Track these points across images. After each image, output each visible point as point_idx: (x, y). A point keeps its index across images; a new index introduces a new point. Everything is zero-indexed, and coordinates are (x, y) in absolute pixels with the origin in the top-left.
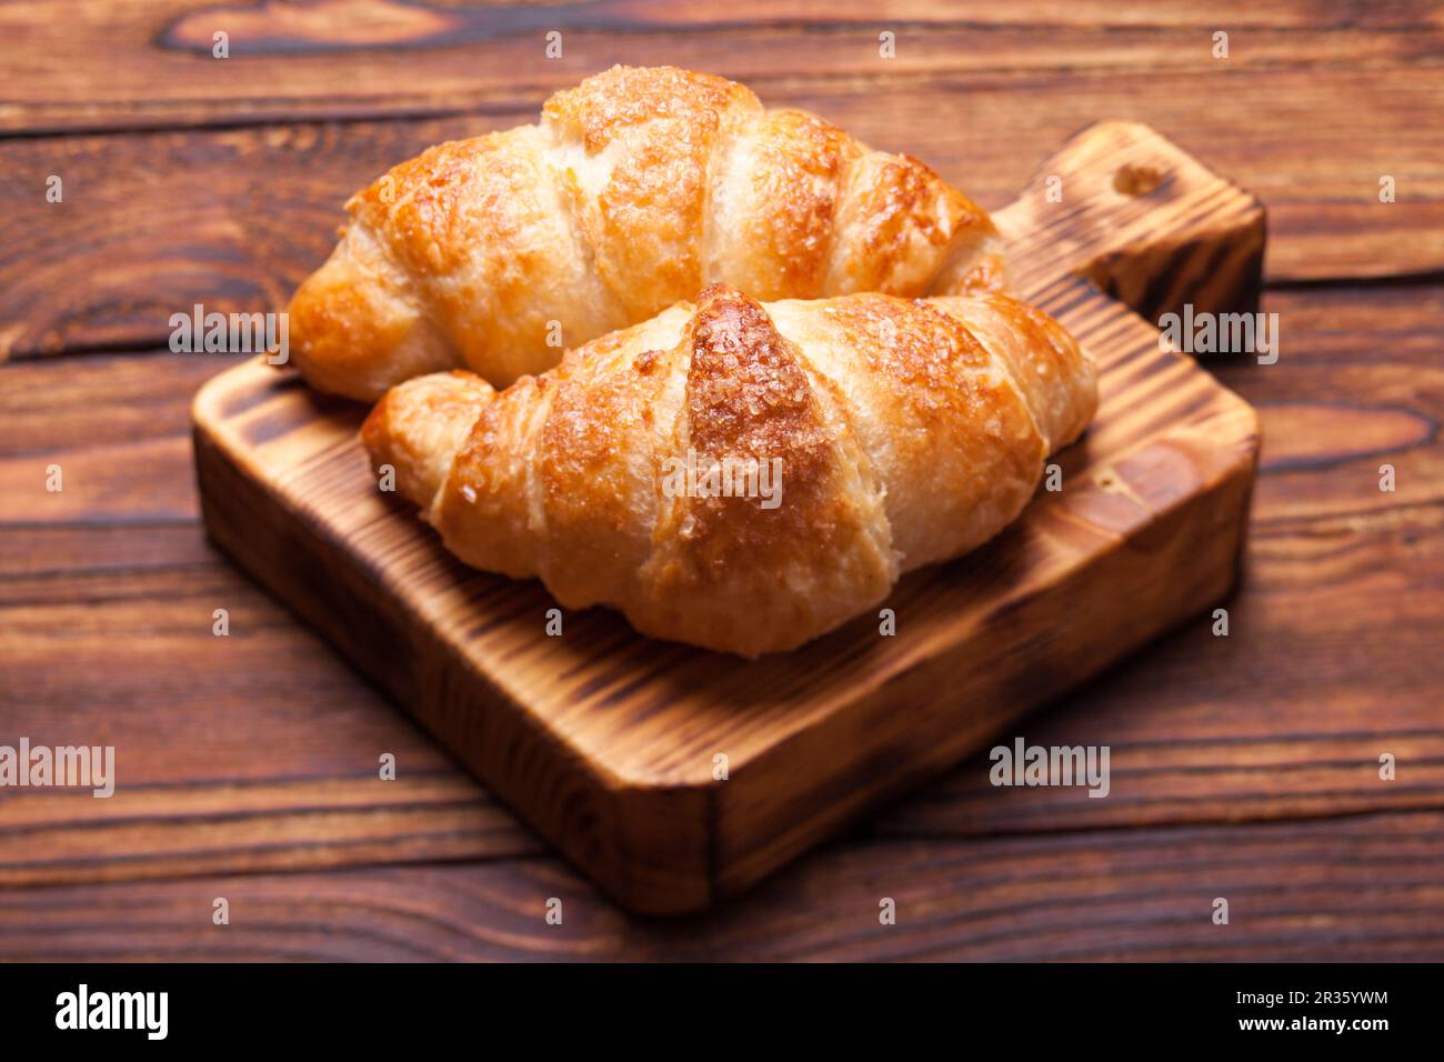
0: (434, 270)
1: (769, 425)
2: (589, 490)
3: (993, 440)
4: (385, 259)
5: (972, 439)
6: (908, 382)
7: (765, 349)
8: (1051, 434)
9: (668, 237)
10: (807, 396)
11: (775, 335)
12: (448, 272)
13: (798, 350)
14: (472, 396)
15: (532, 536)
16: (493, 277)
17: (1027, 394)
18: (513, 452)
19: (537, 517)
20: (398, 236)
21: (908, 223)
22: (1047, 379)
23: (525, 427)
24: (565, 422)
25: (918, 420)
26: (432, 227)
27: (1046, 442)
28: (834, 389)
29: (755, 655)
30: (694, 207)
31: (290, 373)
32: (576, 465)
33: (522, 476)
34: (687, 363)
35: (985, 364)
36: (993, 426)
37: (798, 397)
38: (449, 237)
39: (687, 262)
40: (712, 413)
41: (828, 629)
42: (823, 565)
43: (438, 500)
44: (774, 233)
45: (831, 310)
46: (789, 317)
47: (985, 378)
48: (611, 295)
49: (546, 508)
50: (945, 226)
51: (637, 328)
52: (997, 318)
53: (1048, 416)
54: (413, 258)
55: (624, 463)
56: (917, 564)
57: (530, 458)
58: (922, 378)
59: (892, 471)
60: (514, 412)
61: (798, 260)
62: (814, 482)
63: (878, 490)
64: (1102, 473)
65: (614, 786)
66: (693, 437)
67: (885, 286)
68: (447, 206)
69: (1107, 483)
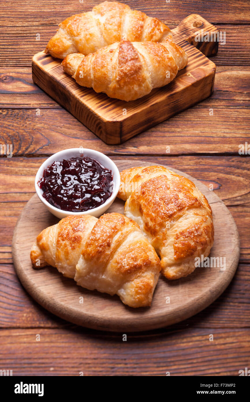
0: (75, 36)
1: (132, 61)
2: (101, 72)
3: (169, 66)
4: (66, 34)
5: (166, 66)
6: (155, 56)
7: (131, 49)
8: (179, 67)
9: (115, 30)
10: (138, 57)
11: (133, 47)
12: (77, 36)
13: (137, 50)
14: (81, 57)
15: (92, 80)
16: (85, 37)
17: (175, 59)
18: (88, 65)
19: (92, 76)
20: (68, 30)
21: (156, 29)
22: (179, 57)
23: (91, 61)
24: (98, 60)
25: (156, 62)
26: (74, 28)
27: (178, 67)
28: (143, 56)
29: (128, 101)
30: (120, 25)
31: (48, 54)
32: (99, 67)
33: (90, 70)
34: (118, 51)
35: (168, 53)
36: (169, 64)
37: (137, 57)
38: (77, 30)
39: (118, 35)
40: (122, 59)
41: (140, 97)
42: (140, 85)
43: (75, 74)
44: (133, 30)
45: (143, 43)
46: (135, 44)
47: (168, 56)
48: (105, 41)
49: (94, 75)
50: (162, 30)
51: (110, 46)
52: (171, 46)
53: (179, 63)
54: (71, 34)
55: (107, 67)
56: (156, 87)
57: (91, 66)
58: (157, 55)
59: (152, 70)
60: (88, 59)
61: (137, 35)
62: (139, 71)
63: (149, 73)
64: (188, 73)
65: (105, 121)
66: (119, 63)
67: (152, 40)
68: (77, 25)
69: (189, 75)
